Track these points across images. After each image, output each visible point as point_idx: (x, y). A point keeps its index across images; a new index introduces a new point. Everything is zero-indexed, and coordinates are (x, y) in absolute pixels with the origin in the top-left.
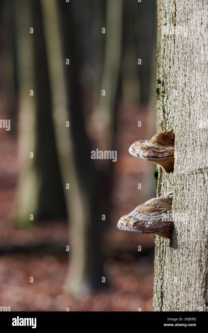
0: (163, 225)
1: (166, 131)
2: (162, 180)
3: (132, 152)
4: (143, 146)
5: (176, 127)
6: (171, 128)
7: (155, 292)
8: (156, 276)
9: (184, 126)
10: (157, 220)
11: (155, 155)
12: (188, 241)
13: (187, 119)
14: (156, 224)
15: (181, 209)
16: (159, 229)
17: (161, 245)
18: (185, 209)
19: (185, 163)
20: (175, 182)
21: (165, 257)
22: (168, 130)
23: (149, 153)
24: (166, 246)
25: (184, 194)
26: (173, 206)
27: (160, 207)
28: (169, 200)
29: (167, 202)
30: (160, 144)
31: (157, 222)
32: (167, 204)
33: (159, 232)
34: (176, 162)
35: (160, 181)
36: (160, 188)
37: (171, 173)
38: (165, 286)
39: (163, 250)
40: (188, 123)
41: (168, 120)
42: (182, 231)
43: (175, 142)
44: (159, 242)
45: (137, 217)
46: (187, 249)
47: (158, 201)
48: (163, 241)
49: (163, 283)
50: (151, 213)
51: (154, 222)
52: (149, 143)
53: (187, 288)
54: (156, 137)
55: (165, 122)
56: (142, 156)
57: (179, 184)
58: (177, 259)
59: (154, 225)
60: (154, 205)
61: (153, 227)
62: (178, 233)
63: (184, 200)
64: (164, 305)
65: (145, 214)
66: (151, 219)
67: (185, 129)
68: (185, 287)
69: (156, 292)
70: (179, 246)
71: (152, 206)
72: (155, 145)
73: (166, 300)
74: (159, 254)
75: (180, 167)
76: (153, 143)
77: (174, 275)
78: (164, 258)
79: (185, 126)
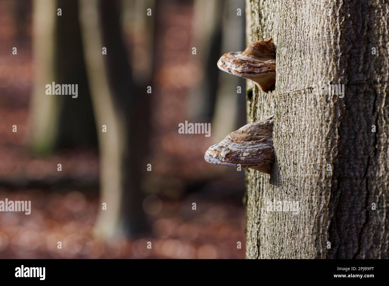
0: (262, 157)
1: (263, 40)
2: (258, 101)
3: (222, 67)
4: (235, 59)
5: (278, 35)
6: (269, 36)
7: (249, 239)
8: (250, 220)
9: (288, 35)
10: (254, 151)
11: (250, 70)
12: (295, 176)
13: (293, 26)
14: (254, 156)
15: (285, 137)
16: (257, 161)
17: (257, 181)
18: (290, 137)
19: (290, 80)
20: (277, 104)
21: (262, 196)
22: (266, 39)
23: (243, 68)
24: (263, 183)
25: (289, 118)
26: (274, 133)
27: (257, 135)
28: (268, 126)
29: (267, 128)
30: (256, 56)
31: (255, 153)
32: (266, 131)
33: (257, 165)
34: (277, 79)
35: (256, 102)
36: (255, 111)
37: (269, 92)
38: (262, 232)
39: (260, 187)
40: (294, 30)
41: (266, 27)
42: (286, 165)
43: (277, 54)
44: (255, 178)
45: (230, 147)
46: (293, 187)
47: (255, 127)
48: (259, 176)
49: (260, 228)
50: (247, 142)
51: (251, 153)
52: (243, 55)
53: (294, 234)
54: (251, 48)
55: (262, 29)
56: (234, 71)
57: (282, 106)
58: (279, 198)
59: (251, 157)
60: (250, 132)
61: (250, 160)
62: (282, 167)
63: (289, 126)
64: (262, 255)
65: (240, 143)
66: (247, 150)
67: (290, 39)
68: (291, 234)
69: (251, 240)
70: (282, 183)
71: (248, 133)
72: (250, 58)
73: (263, 249)
74: (255, 193)
75: (283, 85)
76: (247, 55)
77: (276, 219)
78: (260, 198)
79: (291, 34)
